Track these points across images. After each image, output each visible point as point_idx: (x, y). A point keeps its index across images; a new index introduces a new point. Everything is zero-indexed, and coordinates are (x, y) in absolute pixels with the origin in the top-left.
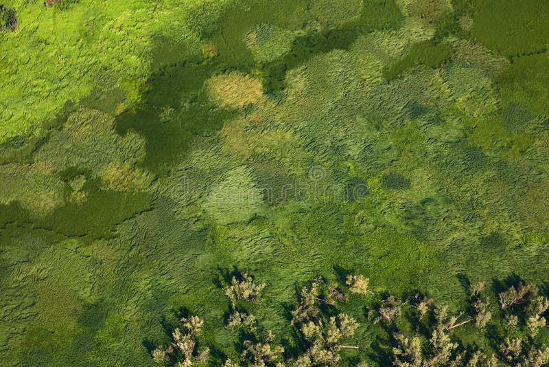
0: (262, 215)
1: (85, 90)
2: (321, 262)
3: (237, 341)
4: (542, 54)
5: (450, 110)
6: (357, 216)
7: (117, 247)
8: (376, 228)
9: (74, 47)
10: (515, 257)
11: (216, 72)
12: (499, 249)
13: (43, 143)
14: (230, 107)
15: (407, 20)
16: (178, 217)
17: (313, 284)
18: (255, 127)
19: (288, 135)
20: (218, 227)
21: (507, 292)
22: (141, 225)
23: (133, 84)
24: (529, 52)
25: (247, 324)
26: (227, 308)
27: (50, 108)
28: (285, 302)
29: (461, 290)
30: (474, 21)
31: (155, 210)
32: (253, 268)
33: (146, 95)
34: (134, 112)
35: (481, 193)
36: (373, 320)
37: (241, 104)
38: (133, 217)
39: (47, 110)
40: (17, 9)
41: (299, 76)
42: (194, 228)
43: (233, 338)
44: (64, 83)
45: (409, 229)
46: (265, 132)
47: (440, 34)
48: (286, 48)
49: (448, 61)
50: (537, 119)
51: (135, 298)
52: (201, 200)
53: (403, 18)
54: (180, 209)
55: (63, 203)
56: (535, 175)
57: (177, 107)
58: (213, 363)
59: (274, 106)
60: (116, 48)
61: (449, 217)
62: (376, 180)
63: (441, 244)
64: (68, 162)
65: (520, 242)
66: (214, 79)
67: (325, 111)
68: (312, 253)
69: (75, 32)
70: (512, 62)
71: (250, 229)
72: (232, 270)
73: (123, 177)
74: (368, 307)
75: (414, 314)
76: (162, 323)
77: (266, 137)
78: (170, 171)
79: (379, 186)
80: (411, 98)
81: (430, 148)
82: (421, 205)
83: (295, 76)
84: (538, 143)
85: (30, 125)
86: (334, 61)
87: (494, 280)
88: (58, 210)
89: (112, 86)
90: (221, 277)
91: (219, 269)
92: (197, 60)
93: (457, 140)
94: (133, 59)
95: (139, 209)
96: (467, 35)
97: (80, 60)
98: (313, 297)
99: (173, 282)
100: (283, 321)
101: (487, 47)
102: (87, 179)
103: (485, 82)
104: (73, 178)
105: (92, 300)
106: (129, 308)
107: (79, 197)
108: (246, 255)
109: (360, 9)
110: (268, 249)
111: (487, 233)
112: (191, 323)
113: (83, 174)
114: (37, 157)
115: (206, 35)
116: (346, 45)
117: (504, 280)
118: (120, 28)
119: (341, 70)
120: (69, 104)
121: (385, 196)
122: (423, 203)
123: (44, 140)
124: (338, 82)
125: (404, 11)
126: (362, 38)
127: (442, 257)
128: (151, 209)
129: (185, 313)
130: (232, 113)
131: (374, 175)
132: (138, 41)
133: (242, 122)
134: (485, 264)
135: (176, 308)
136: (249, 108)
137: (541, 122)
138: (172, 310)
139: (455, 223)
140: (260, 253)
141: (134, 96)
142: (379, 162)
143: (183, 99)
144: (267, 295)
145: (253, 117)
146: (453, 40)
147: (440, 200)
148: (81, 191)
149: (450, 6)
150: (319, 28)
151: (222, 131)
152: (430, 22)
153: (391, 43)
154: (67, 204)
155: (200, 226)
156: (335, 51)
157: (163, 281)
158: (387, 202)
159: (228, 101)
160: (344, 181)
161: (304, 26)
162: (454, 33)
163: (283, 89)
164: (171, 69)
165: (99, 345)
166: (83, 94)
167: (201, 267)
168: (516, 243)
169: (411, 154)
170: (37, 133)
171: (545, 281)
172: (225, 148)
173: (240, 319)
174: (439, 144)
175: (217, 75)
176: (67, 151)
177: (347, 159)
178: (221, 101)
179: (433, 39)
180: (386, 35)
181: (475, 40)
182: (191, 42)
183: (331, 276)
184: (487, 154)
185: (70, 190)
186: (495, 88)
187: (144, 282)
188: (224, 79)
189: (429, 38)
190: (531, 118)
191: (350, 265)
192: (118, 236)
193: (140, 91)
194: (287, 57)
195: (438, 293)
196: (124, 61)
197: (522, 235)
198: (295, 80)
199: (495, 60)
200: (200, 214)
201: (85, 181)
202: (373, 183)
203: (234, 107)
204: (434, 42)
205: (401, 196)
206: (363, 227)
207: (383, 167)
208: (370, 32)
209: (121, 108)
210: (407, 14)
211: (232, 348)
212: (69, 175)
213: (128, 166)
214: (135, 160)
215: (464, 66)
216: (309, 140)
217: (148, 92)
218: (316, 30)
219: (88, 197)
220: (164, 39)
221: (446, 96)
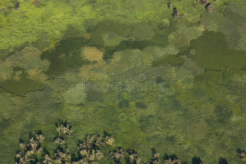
0: (84, 104)
1: (35, 39)
2: (100, 128)
3: (55, 149)
4: (219, 72)
5: (173, 84)
6: (120, 115)
7: (24, 101)
8: (126, 121)
9: (37, 22)
10: (178, 148)
11: (87, 45)
12: (172, 143)
13: (12, 55)
14: (88, 60)
15: (169, 44)
16: (51, 96)
17: (93, 136)
18: (94, 70)
19: (106, 76)
20: (65, 104)
21: (168, 160)
22: (36, 95)
23: (54, 41)
24: (214, 70)
25: (61, 144)
26: (56, 136)
27: (19, 42)
28: (80, 140)
29: (151, 154)
30: (196, 52)
31: (43, 91)
32: (73, 123)
33: (57, 47)
34: (50, 52)
35: (173, 119)
36: (111, 156)
37: (93, 60)
38: (34, 91)
39: (18, 43)
40: (21, 2)
41: (119, 55)
42: (56, 102)
43: (55, 148)
44: (28, 34)
45: (140, 125)
46: (98, 73)
47: (180, 53)
48: (118, 43)
49: (180, 65)
50: (207, 96)
51: (23, 122)
52: (63, 92)
53: (168, 43)
54: (53, 93)
55: (10, 79)
56: (198, 118)
57: (67, 55)
58: (43, 155)
59: (105, 64)
60: (52, 27)
61: (157, 125)
62: (134, 103)
63: (150, 134)
64: (18, 64)
65: (182, 142)
66: (86, 47)
67: (124, 71)
68: (98, 124)
69: (39, 16)
70: (205, 72)
71: (77, 108)
72: (64, 121)
73: (36, 75)
74: (111, 151)
75: (128, 158)
76: (30, 134)
77: (97, 75)
78: (55, 78)
79: (134, 105)
80: (159, 75)
81: (160, 96)
82: (148, 117)
83: (117, 55)
84: (204, 106)
85: (9, 46)
86: (135, 53)
87: (166, 155)
88: (8, 81)
89: (46, 40)
90: (59, 123)
91: (60, 120)
92: (82, 39)
93: (172, 96)
94: (58, 32)
95: (38, 89)
96: (191, 57)
97: (37, 27)
98: (91, 141)
99: (40, 120)
100: (76, 147)
101: (197, 63)
102: (22, 72)
103: (192, 76)
104: (17, 70)
105: (7, 118)
106: (20, 125)
107: (17, 78)
108: (72, 118)
109: (152, 36)
110: (81, 118)
111: (170, 135)
112: (39, 137)
113: (22, 70)
114: (7, 59)
115: (89, 31)
116: (141, 48)
117: (170, 156)
118: (57, 20)
119: (136, 57)
120: (27, 42)
121: (135, 110)
122: (149, 117)
123: (12, 54)
124: (133, 61)
125: (170, 41)
126: (149, 47)
127: (148, 140)
128: (42, 90)
129: (40, 133)
130: (88, 62)
131: (133, 101)
132: (62, 26)
133: (90, 67)
134: (165, 147)
135: (37, 130)
136: (95, 62)
137: (208, 98)
138: (35, 130)
139: (159, 128)
140: (78, 118)
141: (52, 46)
142: (138, 96)
143: (71, 52)
144: (74, 135)
145: (95, 66)
146: (184, 57)
147: (156, 117)
148: (18, 76)
149: (189, 44)
150: (133, 39)
151: (81, 68)
152: (178, 48)
153: (160, 52)
154: (12, 79)
155: (58, 101)
156: (137, 49)
157: (36, 118)
158: (135, 112)
159: (88, 57)
160: (121, 99)
161: (128, 37)
162: (186, 54)
163: (111, 58)
164: (71, 40)
165: (2, 135)
166: (33, 40)
167: (53, 117)
168: (180, 142)
169: (151, 96)
170: (11, 50)
171: (186, 160)
172: (80, 75)
173: (59, 141)
174: (164, 96)
175: (87, 46)
176: (19, 60)
177: (125, 92)
178: (85, 57)
179: (177, 55)
180: (159, 48)
181: (194, 59)
182: (82, 31)
183: (102, 135)
184: (182, 104)
185: (15, 75)
186: (195, 80)
187: (29, 117)
188: (89, 49)
189: (176, 54)
190: (205, 95)
191: (111, 132)
192: (25, 97)
193: (56, 45)
194: (117, 47)
195: (142, 153)
196: (54, 32)
197: (184, 140)
198: (117, 56)
199: (199, 69)
200: (60, 97)
201: (21, 73)
202: (132, 104)
203: (90, 60)
204: (177, 56)
205: (141, 112)
206: (122, 119)
207: (138, 99)
208: (153, 46)
209: (46, 49)
210: (170, 43)
211: (53, 151)
212: (17, 69)
213: (40, 71)
214: (43, 70)
215: (186, 68)
216: (113, 81)
217: (58, 46)
218: (132, 40)
219: (20, 79)
220: (72, 28)
221: (174, 78)
